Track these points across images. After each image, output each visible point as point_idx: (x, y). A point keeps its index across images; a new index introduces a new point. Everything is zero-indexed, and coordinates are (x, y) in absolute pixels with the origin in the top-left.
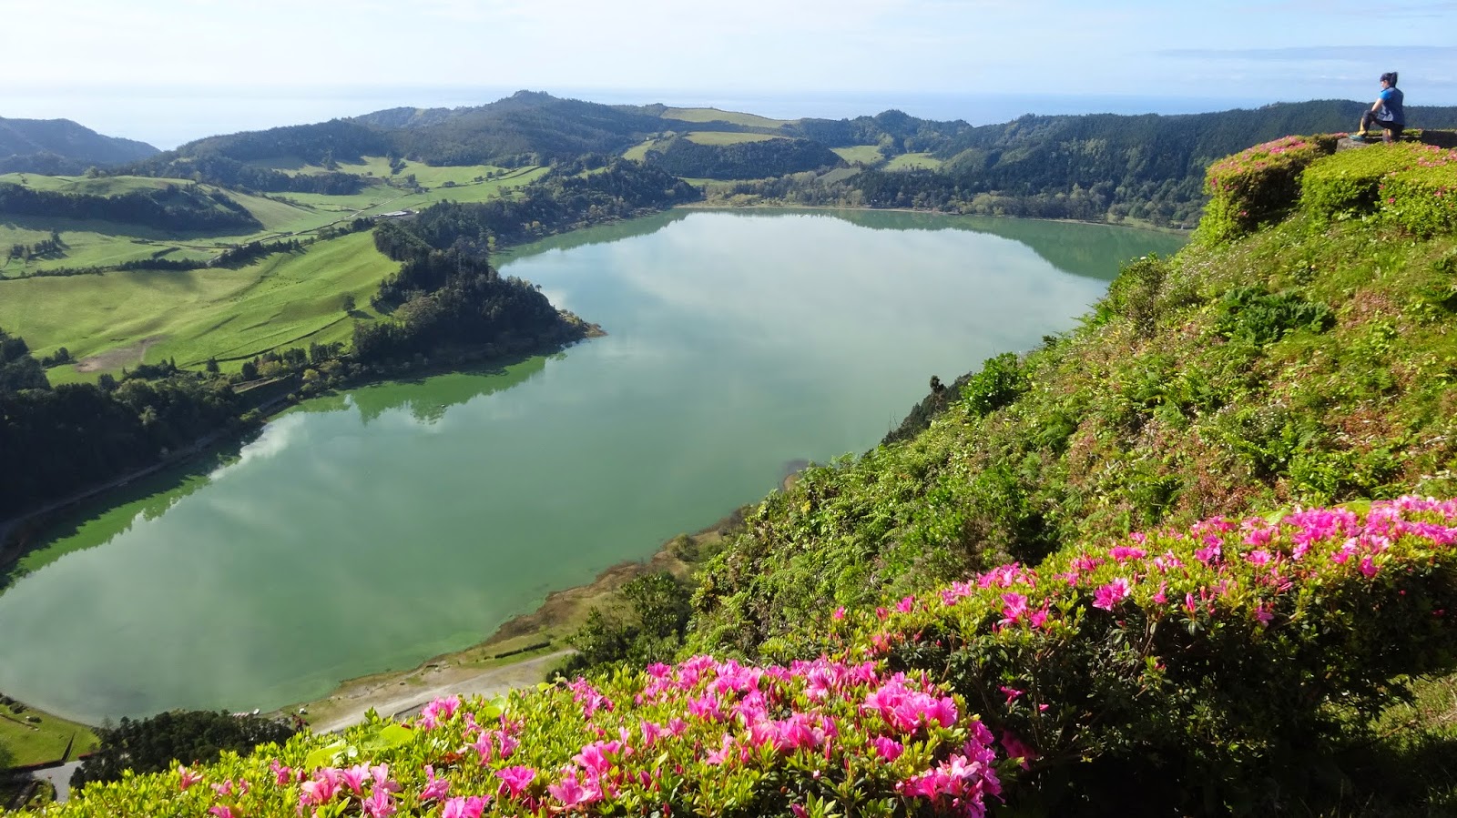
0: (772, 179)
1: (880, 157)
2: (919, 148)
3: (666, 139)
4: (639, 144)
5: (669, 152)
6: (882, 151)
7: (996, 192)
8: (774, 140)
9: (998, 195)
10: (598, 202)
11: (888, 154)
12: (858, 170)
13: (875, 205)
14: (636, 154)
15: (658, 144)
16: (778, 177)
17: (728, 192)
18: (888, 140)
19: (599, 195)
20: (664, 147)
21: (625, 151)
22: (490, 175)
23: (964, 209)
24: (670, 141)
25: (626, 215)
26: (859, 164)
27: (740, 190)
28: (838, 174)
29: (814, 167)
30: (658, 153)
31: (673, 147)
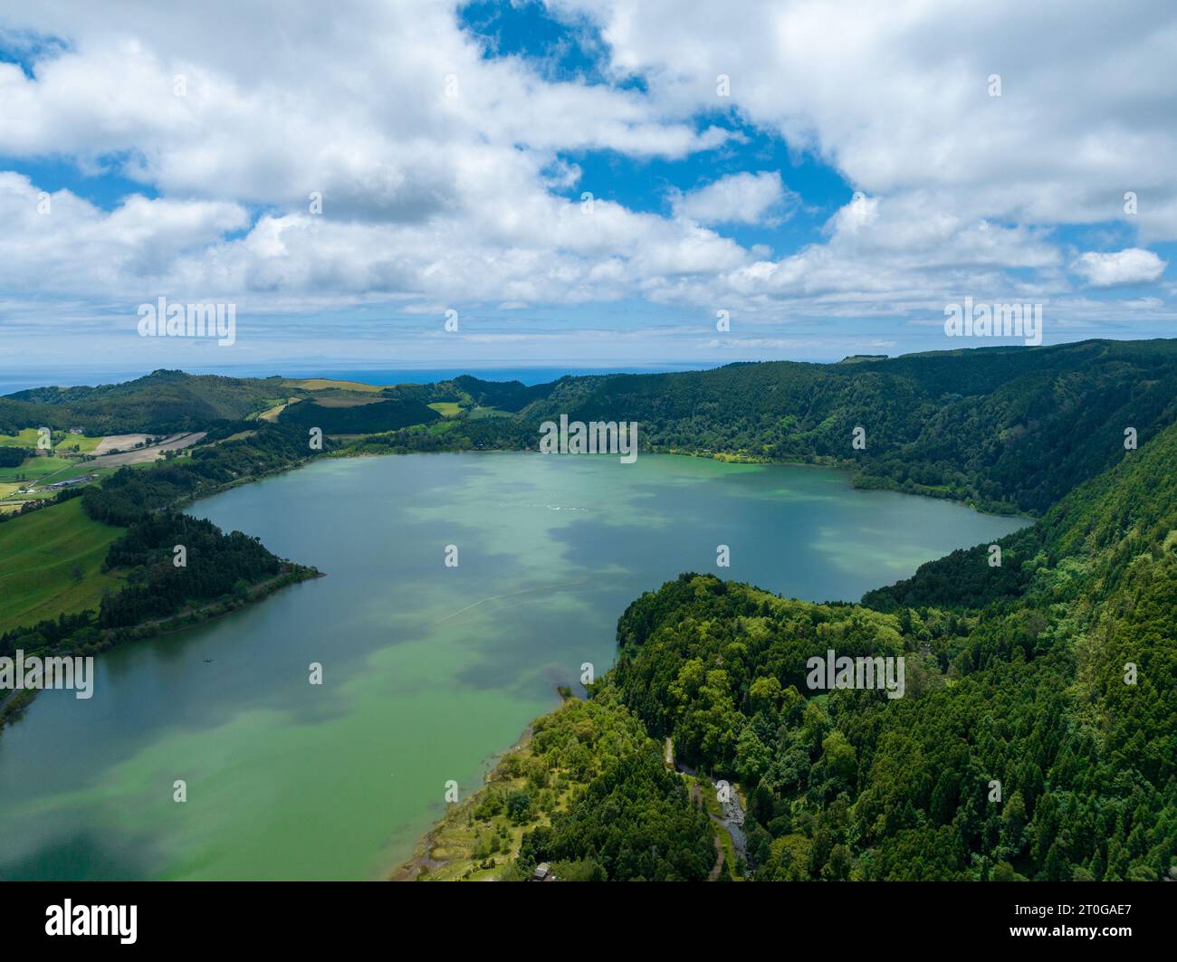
0: (393, 432)
1: (465, 410)
4: (271, 409)
5: (301, 414)
6: (463, 406)
17: (360, 444)
18: (467, 397)
22: (149, 442)
24: (300, 406)
31: (303, 411)
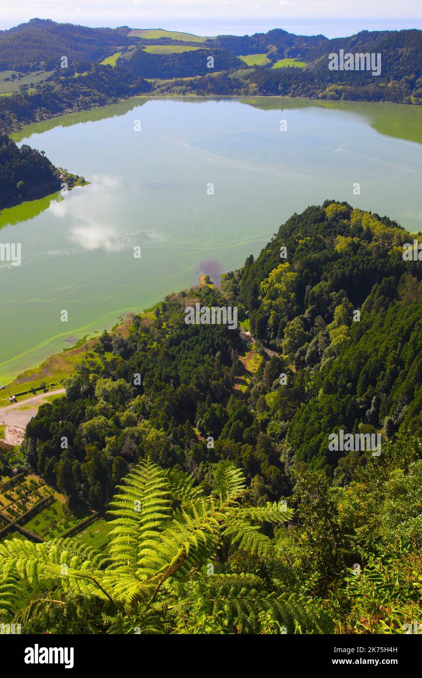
0: (199, 77)
1: (269, 61)
2: (292, 55)
3: (130, 51)
4: (112, 55)
5: (131, 59)
6: (269, 57)
7: (340, 83)
8: (200, 50)
9: (342, 85)
10: (86, 94)
11: (274, 58)
12: (253, 70)
13: (264, 94)
14: (111, 61)
15: (124, 54)
16: (202, 75)
17: (170, 85)
18: (274, 49)
19: (85, 89)
20: (128, 55)
21: (103, 60)
22: (14, 77)
23: (320, 95)
24: (133, 52)
25: (102, 103)
26: (256, 67)
27: (177, 84)
28: (241, 73)
29: (225, 68)
30: (124, 59)
31: (134, 56)
